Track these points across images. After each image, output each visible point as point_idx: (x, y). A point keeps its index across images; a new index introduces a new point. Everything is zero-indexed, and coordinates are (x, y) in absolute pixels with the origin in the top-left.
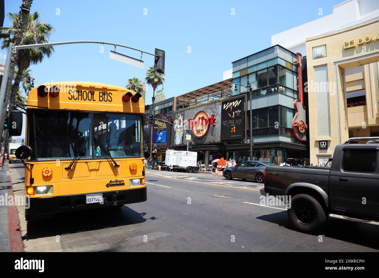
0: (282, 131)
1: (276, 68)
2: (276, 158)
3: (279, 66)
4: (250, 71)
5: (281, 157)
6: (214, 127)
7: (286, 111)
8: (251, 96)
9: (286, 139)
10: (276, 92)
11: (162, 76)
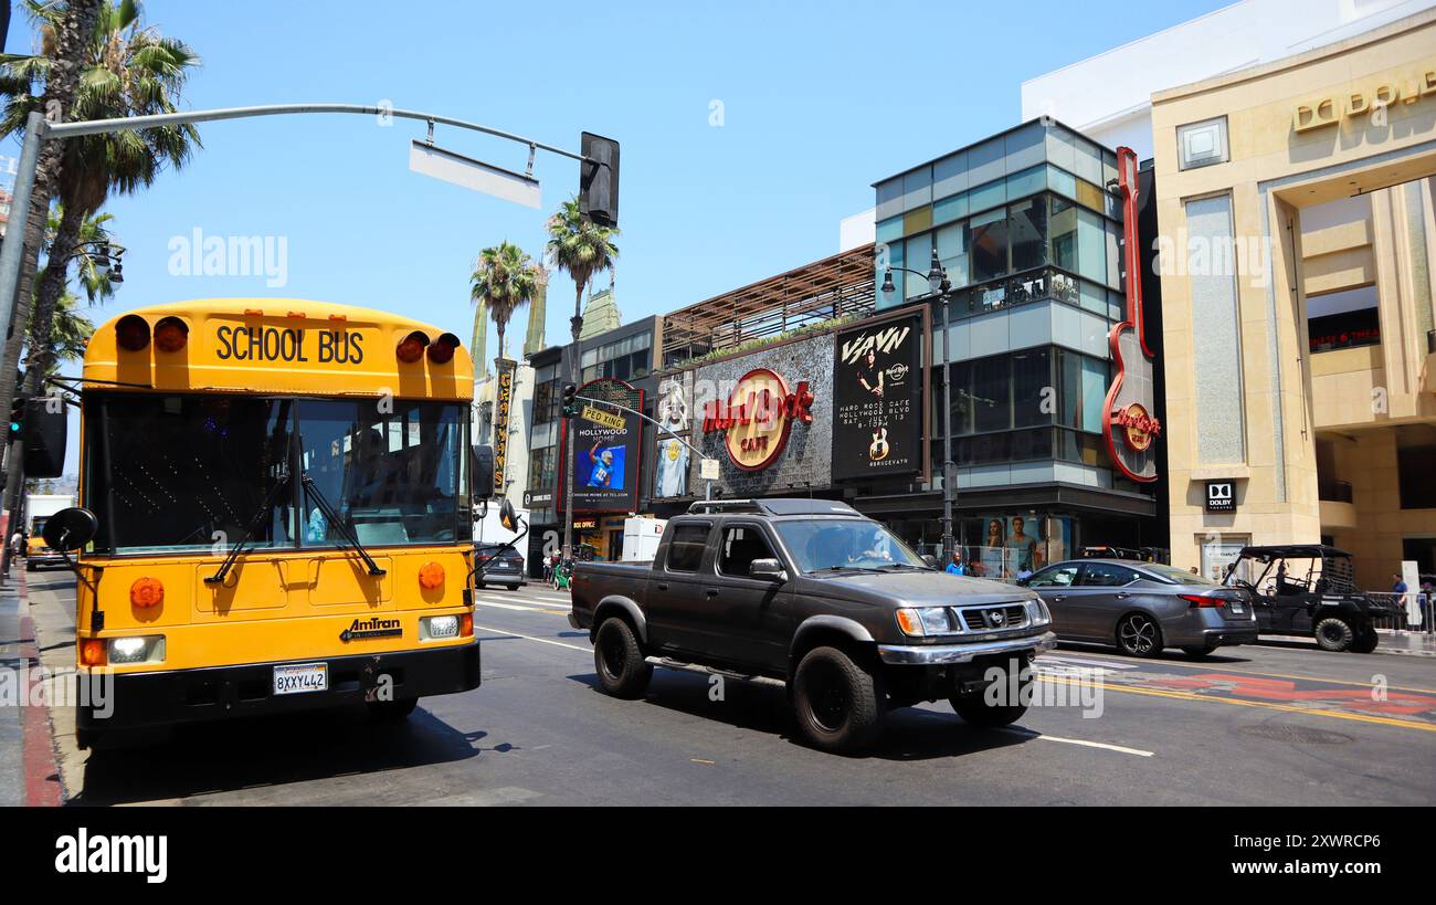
0: (1064, 443)
1: (1040, 204)
2: (1041, 546)
3: (1049, 197)
4: (940, 216)
5: (1061, 541)
6: (808, 429)
7: (1078, 369)
8: (946, 310)
9: (1078, 475)
10: (1041, 296)
11: (610, 237)
